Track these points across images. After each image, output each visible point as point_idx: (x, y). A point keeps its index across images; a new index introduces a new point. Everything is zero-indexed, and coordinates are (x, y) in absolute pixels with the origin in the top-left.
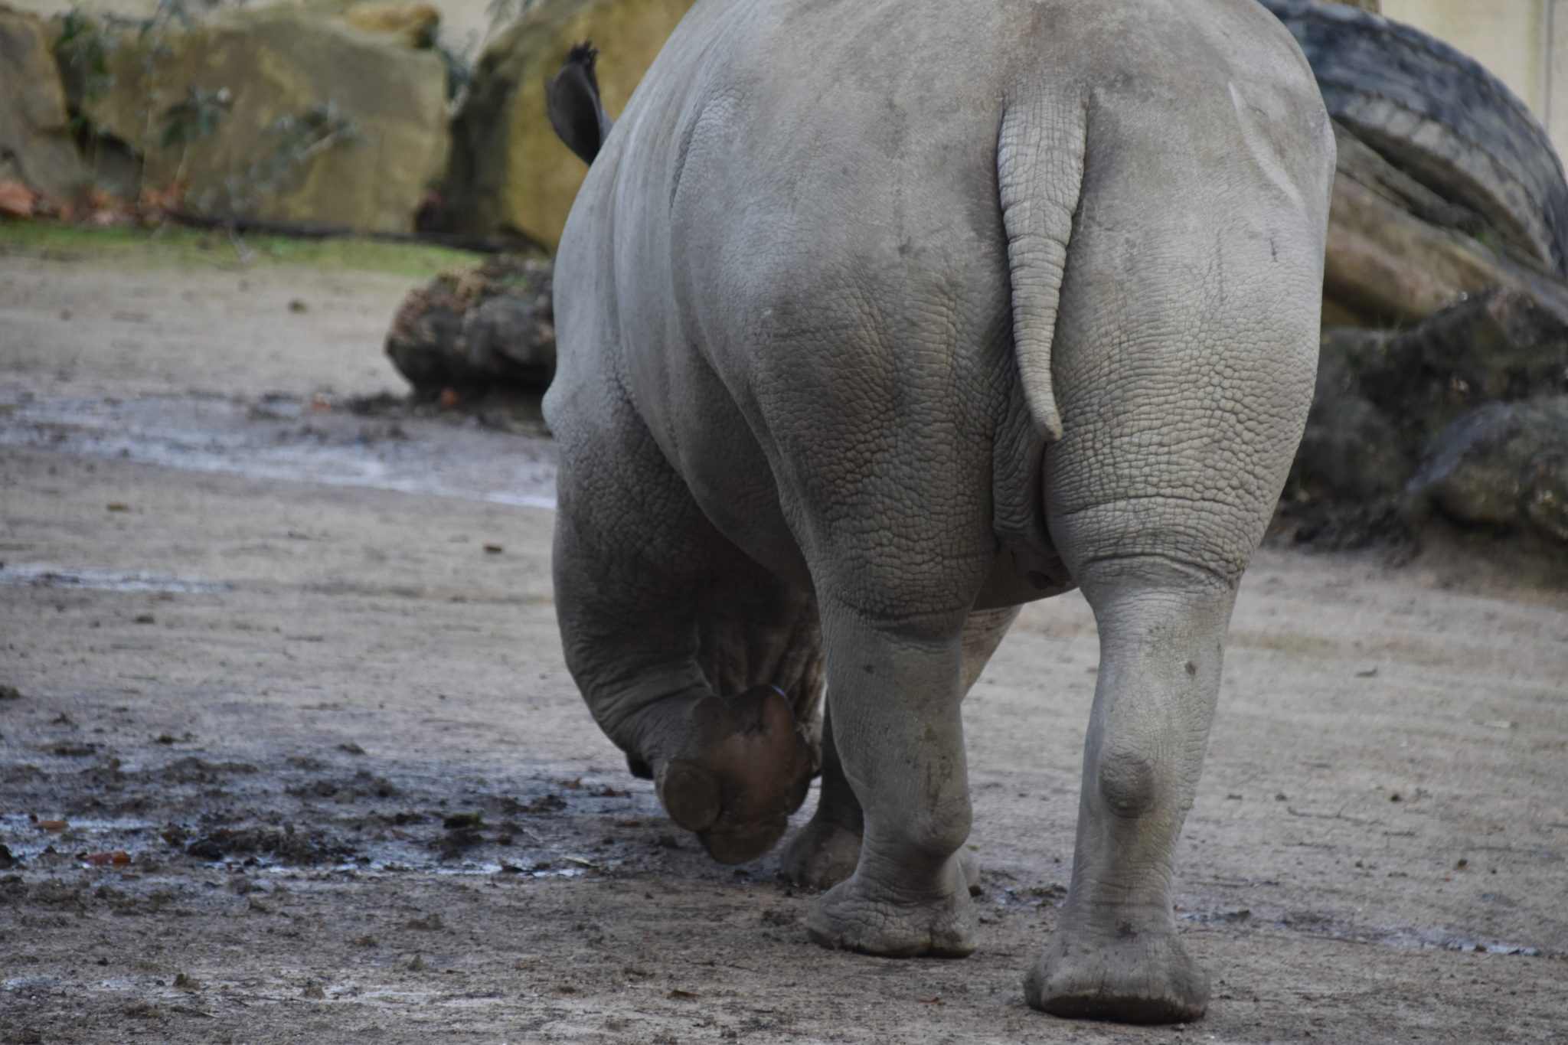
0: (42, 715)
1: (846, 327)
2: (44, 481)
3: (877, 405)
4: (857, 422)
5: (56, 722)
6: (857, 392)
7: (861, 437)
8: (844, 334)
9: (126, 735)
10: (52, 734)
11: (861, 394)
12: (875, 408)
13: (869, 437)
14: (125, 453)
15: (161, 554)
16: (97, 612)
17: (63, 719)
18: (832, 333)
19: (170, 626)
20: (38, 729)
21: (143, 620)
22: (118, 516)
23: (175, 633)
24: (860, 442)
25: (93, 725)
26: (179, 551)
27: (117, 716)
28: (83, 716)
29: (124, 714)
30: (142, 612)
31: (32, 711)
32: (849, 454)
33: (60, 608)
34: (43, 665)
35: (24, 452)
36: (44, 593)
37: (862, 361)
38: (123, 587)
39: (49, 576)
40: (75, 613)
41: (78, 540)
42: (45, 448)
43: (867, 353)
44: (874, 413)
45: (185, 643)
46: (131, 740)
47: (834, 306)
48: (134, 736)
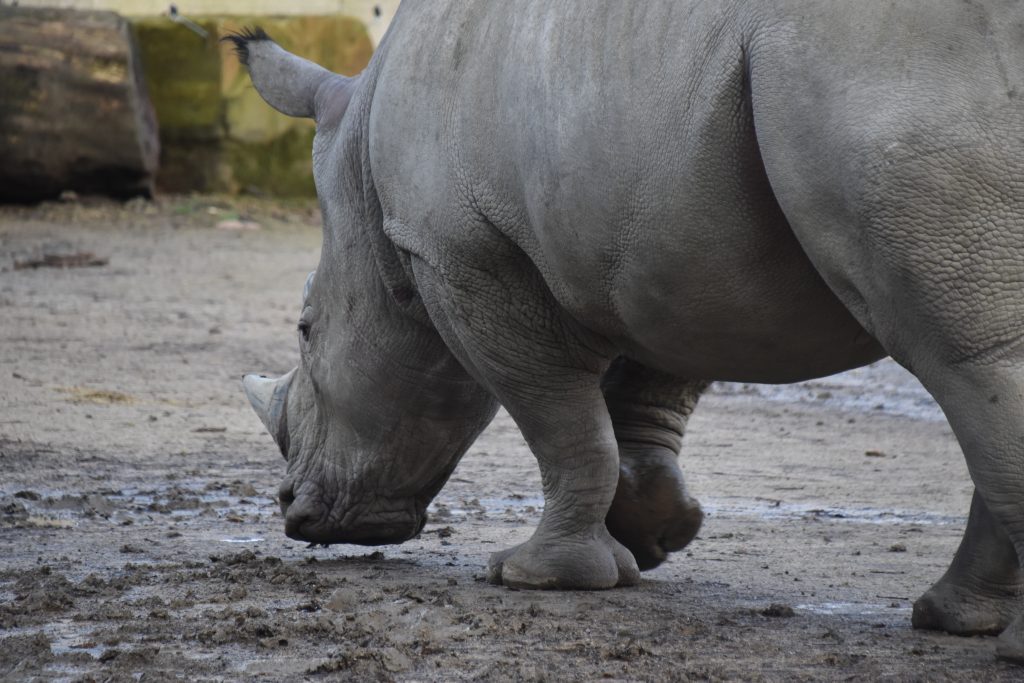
0: (813, 630)
1: (968, 146)
2: (813, 432)
3: (986, 199)
4: (969, 213)
5: (825, 636)
6: (970, 190)
7: (970, 224)
8: (966, 151)
9: (884, 647)
10: (822, 647)
11: (974, 191)
12: (984, 202)
13: (977, 224)
14: (880, 407)
15: (912, 493)
16: (857, 543)
17: (830, 634)
18: (956, 150)
19: (919, 555)
20: (810, 643)
21: (895, 549)
22: (875, 460)
23: (924, 561)
24: (968, 228)
25: (856, 639)
26: (927, 490)
27: (876, 631)
28: (847, 631)
29: (883, 629)
30: (896, 543)
31: (805, 628)
32: (958, 239)
33: (827, 540)
34: (814, 588)
35: (796, 409)
36: (813, 527)
37: (979, 168)
38: (879, 522)
39: (817, 512)
40: (840, 544)
41: (842, 482)
42: (813, 404)
43: (984, 162)
44: (983, 205)
45: (932, 568)
46: (888, 652)
47: (959, 133)
48: (891, 648)
